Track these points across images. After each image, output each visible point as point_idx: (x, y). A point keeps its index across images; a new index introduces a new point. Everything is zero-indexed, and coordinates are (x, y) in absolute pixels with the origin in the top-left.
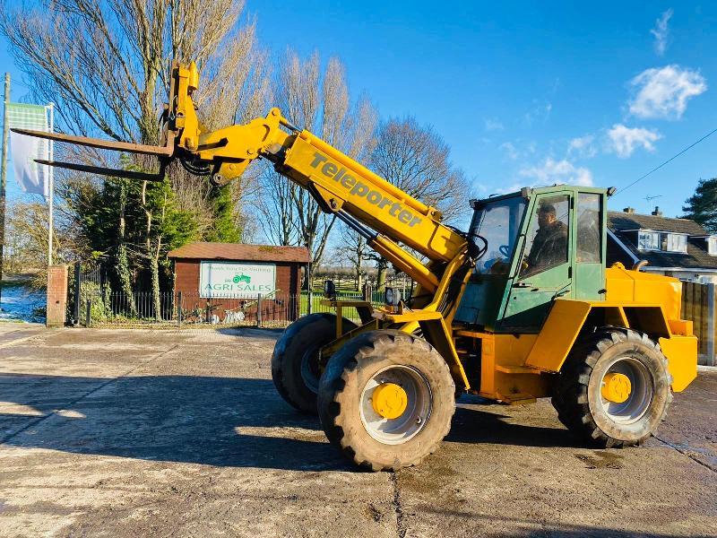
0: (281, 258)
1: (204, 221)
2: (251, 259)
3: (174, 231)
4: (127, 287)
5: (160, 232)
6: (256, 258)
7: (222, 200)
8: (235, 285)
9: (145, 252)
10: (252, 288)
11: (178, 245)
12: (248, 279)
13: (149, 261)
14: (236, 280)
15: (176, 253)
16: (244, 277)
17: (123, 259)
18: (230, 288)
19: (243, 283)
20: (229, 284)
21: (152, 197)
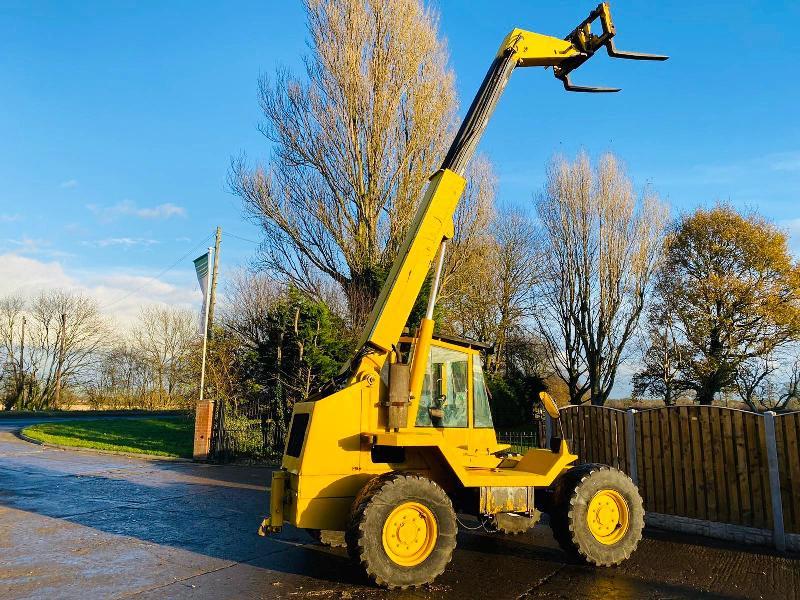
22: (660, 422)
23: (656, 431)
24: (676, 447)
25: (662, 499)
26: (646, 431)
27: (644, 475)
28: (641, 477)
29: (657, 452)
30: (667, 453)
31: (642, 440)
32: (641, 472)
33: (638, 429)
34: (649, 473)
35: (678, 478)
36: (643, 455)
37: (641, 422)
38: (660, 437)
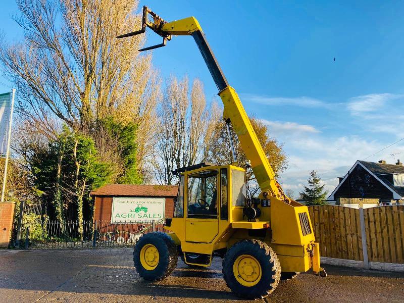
0: (169, 194)
1: (117, 170)
2: (148, 195)
3: (95, 176)
4: (59, 217)
5: (85, 177)
6: (152, 194)
7: (131, 157)
8: (137, 214)
9: (74, 191)
10: (148, 216)
11: (98, 186)
12: (145, 209)
13: (76, 197)
14: (137, 210)
15: (96, 191)
16: (142, 208)
17: (58, 196)
18: (133, 216)
19: (142, 213)
20: (133, 213)
21: (81, 153)
22: (380, 214)
23: (378, 218)
24: (391, 227)
25: (383, 255)
26: (371, 219)
27: (371, 243)
28: (369, 244)
29: (379, 230)
30: (385, 230)
31: (369, 224)
32: (369, 241)
33: (366, 218)
34: (374, 241)
35: (392, 243)
36: (370, 232)
37: (368, 214)
38: (380, 222)
